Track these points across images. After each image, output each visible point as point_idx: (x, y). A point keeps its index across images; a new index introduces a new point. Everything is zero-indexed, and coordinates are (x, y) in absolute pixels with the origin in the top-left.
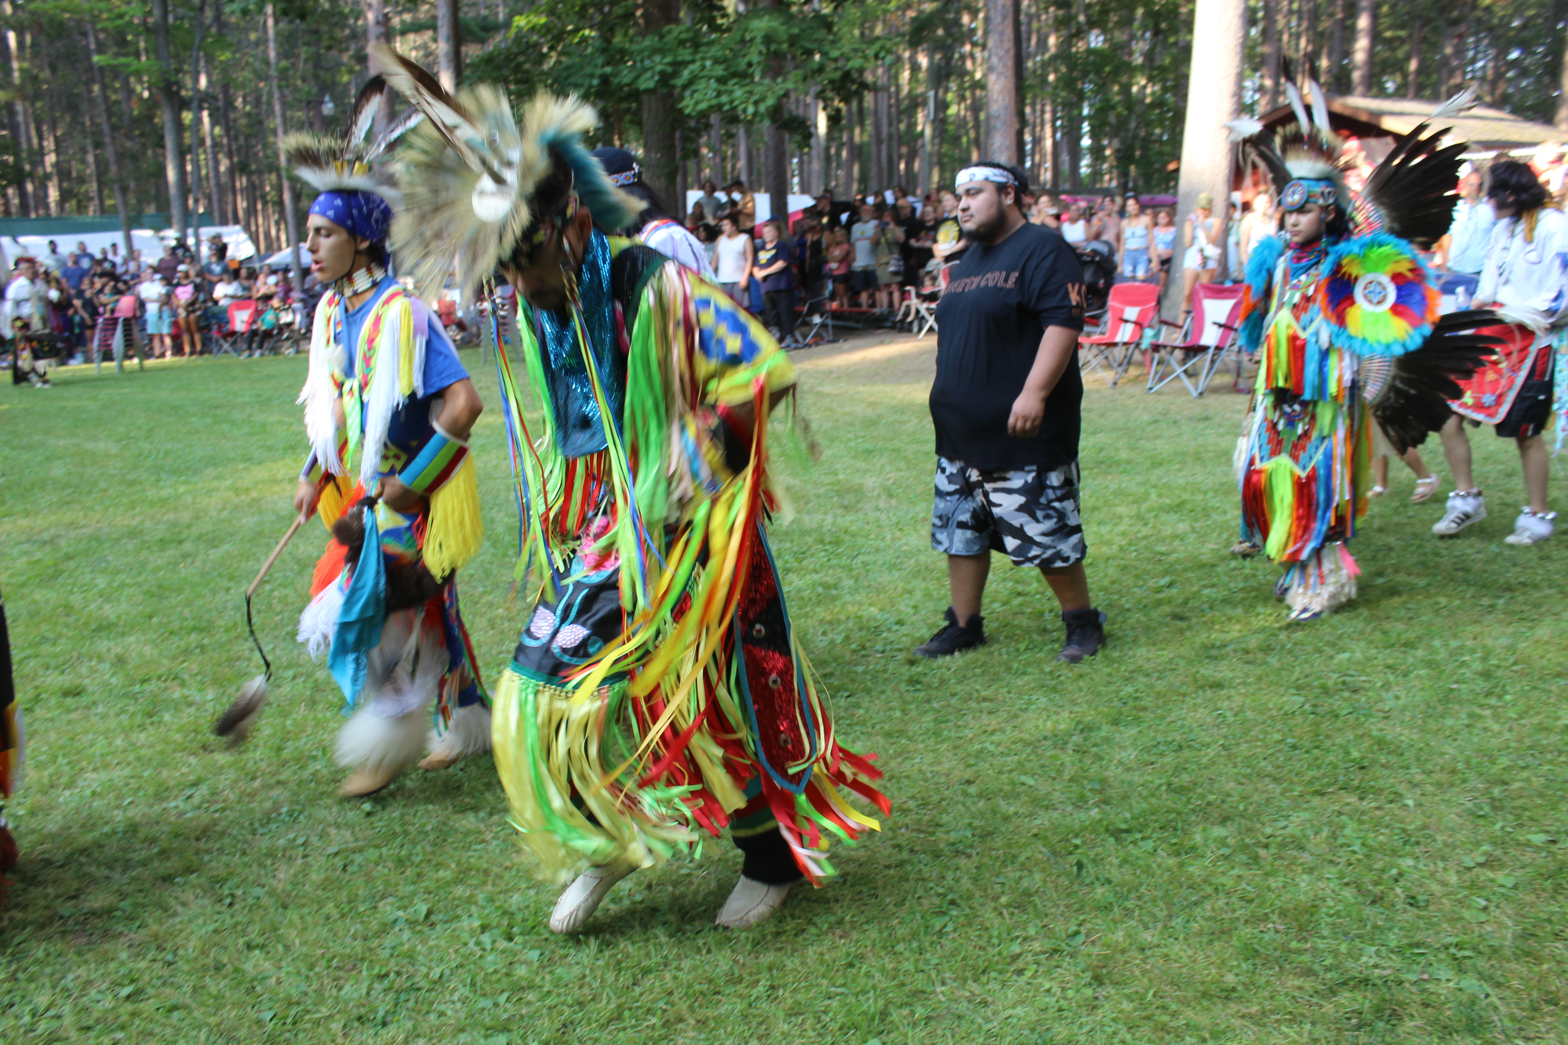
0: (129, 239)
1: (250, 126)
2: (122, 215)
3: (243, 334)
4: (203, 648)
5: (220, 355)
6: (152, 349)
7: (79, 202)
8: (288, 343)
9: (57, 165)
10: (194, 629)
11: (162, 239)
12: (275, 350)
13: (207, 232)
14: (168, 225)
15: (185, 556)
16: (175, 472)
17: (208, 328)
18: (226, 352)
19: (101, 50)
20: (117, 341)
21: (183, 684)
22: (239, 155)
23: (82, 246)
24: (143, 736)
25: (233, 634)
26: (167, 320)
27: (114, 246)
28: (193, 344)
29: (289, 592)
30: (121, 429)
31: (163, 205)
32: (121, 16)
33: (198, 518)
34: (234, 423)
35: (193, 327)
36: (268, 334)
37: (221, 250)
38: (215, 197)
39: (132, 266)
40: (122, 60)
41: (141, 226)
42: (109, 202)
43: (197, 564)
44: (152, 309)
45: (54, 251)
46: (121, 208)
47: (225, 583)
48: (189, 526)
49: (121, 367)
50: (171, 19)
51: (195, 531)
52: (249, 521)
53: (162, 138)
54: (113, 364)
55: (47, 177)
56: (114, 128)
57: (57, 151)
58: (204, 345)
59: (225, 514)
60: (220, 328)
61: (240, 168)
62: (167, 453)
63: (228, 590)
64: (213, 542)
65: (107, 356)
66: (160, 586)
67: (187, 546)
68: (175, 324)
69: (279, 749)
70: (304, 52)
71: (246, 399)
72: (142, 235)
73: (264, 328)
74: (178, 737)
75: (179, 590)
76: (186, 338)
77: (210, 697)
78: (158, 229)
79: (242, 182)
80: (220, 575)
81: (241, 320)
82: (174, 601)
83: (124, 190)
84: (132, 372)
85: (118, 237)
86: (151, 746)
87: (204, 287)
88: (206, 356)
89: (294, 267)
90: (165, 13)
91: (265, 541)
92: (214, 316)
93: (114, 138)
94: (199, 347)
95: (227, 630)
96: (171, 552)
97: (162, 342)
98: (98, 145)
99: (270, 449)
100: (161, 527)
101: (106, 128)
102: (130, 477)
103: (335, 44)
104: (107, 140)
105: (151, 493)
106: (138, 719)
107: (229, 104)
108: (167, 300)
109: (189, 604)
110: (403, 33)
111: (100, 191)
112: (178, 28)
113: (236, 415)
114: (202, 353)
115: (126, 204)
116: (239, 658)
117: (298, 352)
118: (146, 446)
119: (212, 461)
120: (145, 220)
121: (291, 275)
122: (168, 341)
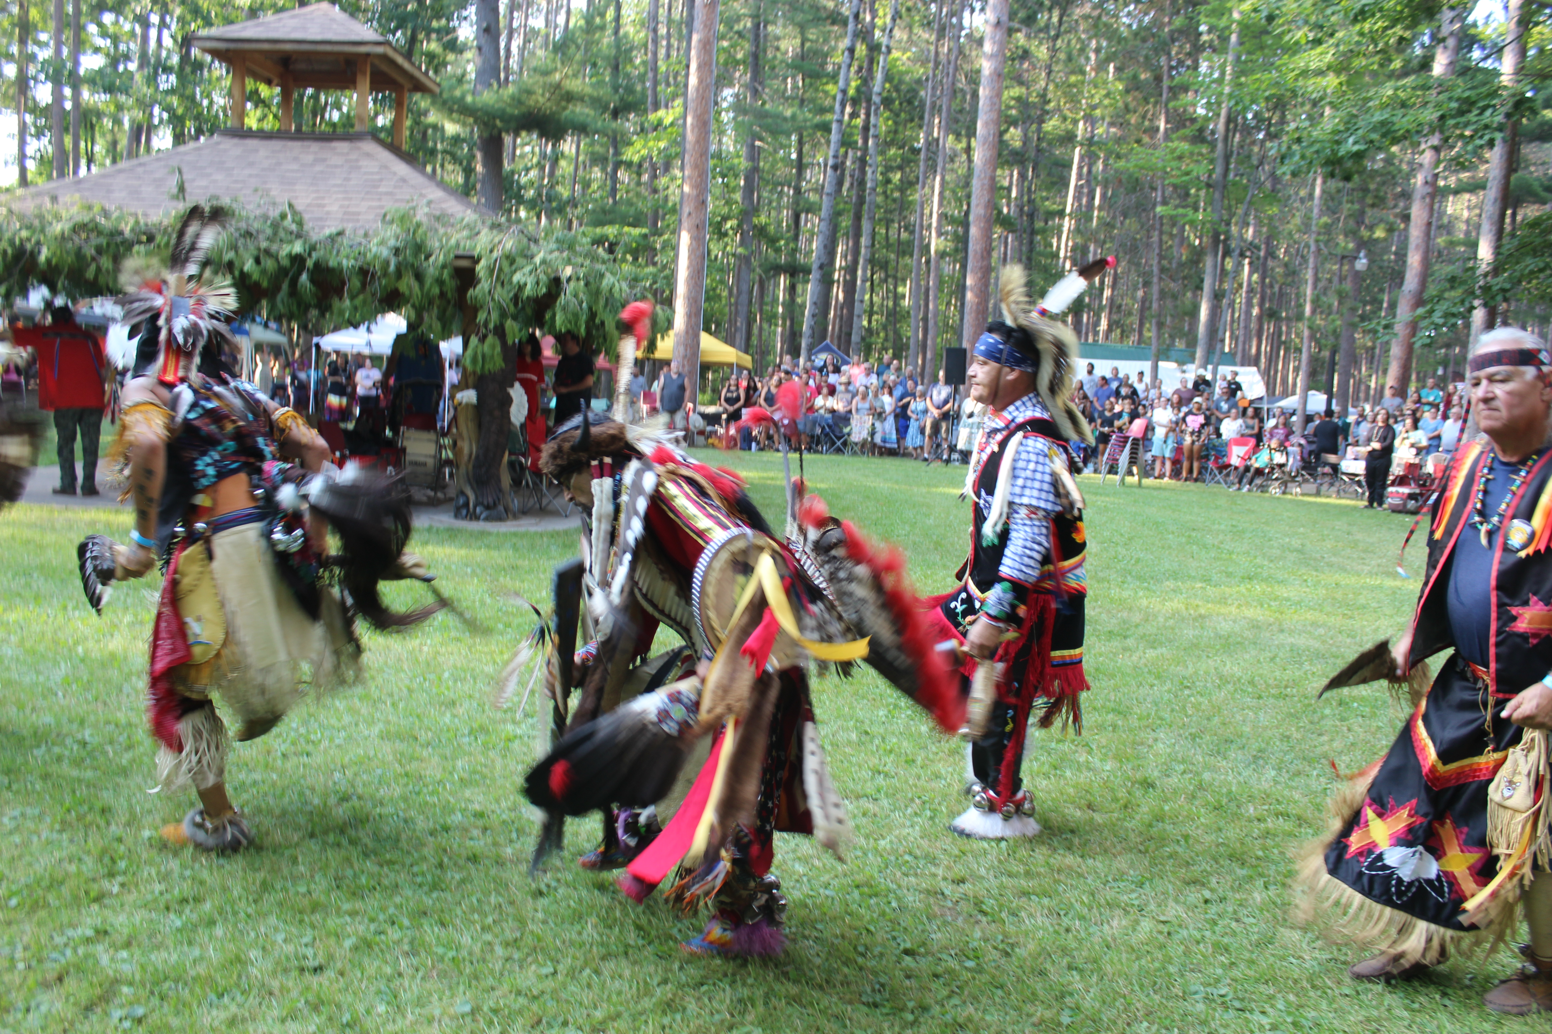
0: (1155, 369)
1: (1286, 275)
2: (1154, 347)
3: (1236, 468)
4: (1115, 727)
5: (1212, 485)
6: (1153, 469)
7: (1123, 332)
8: (1277, 484)
9: (1112, 299)
10: (1113, 710)
11: (1184, 372)
12: (1263, 488)
13: (1225, 370)
14: (1192, 360)
15: (1125, 649)
16: (1140, 578)
17: (1207, 458)
18: (1218, 482)
19: (1165, 203)
20: (1124, 459)
21: (1090, 752)
22: (1271, 301)
23: (1116, 370)
24: (1044, 783)
25: (1144, 722)
26: (1171, 444)
27: (1141, 374)
28: (1190, 471)
29: (1204, 700)
30: (1106, 534)
31: (1192, 343)
32: (1187, 174)
33: (1147, 620)
34: (1205, 546)
35: (1195, 456)
36: (1259, 472)
37: (1233, 388)
38: (1241, 339)
39: (1153, 393)
40: (1181, 211)
41: (1168, 359)
42: (1146, 334)
43: (1134, 658)
44: (1160, 433)
45: (1090, 372)
46: (1154, 341)
47: (1151, 680)
48: (1137, 626)
49: (1123, 480)
50: (1231, 176)
51: (1141, 631)
52: (1189, 633)
53: (1202, 281)
54: (1117, 478)
55: (1101, 308)
56: (1162, 270)
57: (1114, 287)
58: (1200, 473)
59: (1171, 622)
60: (1217, 458)
61: (1271, 314)
62: (1138, 560)
63: (1152, 686)
64: (1153, 644)
65: (1112, 470)
66: (1097, 670)
67: (1130, 642)
68: (1178, 450)
69: (1150, 825)
70: (1347, 207)
71: (1223, 527)
72: (1167, 367)
73: (1257, 465)
74: (1071, 791)
75: (1112, 676)
76: (1185, 465)
77: (1108, 768)
78: (1181, 363)
79: (1269, 328)
80: (1149, 672)
81: (1236, 456)
82: (1104, 684)
83: (1160, 325)
84: (1131, 486)
85: (1146, 366)
86: (1049, 792)
87: (1212, 421)
88: (1199, 484)
89: (1299, 412)
90: (1227, 170)
91: (1197, 652)
92: (1214, 447)
93: (1160, 279)
94: (1195, 475)
95: (1140, 719)
96: (1116, 644)
97: (1163, 464)
98: (1146, 284)
99: (1229, 575)
100: (1114, 621)
101: (1155, 270)
102: (1101, 575)
103: (1379, 202)
104: (1155, 280)
105: (1115, 592)
106: (1046, 768)
107: (1271, 254)
108: (1177, 427)
109: (1116, 689)
110: (1456, 192)
111: (1141, 325)
112: (1235, 184)
113: (1209, 539)
114: (1196, 480)
115: (1159, 336)
116: (1142, 744)
117: (1284, 493)
118: (1122, 551)
119: (1175, 576)
120: (1172, 353)
121: (1294, 418)
122: (1168, 465)
